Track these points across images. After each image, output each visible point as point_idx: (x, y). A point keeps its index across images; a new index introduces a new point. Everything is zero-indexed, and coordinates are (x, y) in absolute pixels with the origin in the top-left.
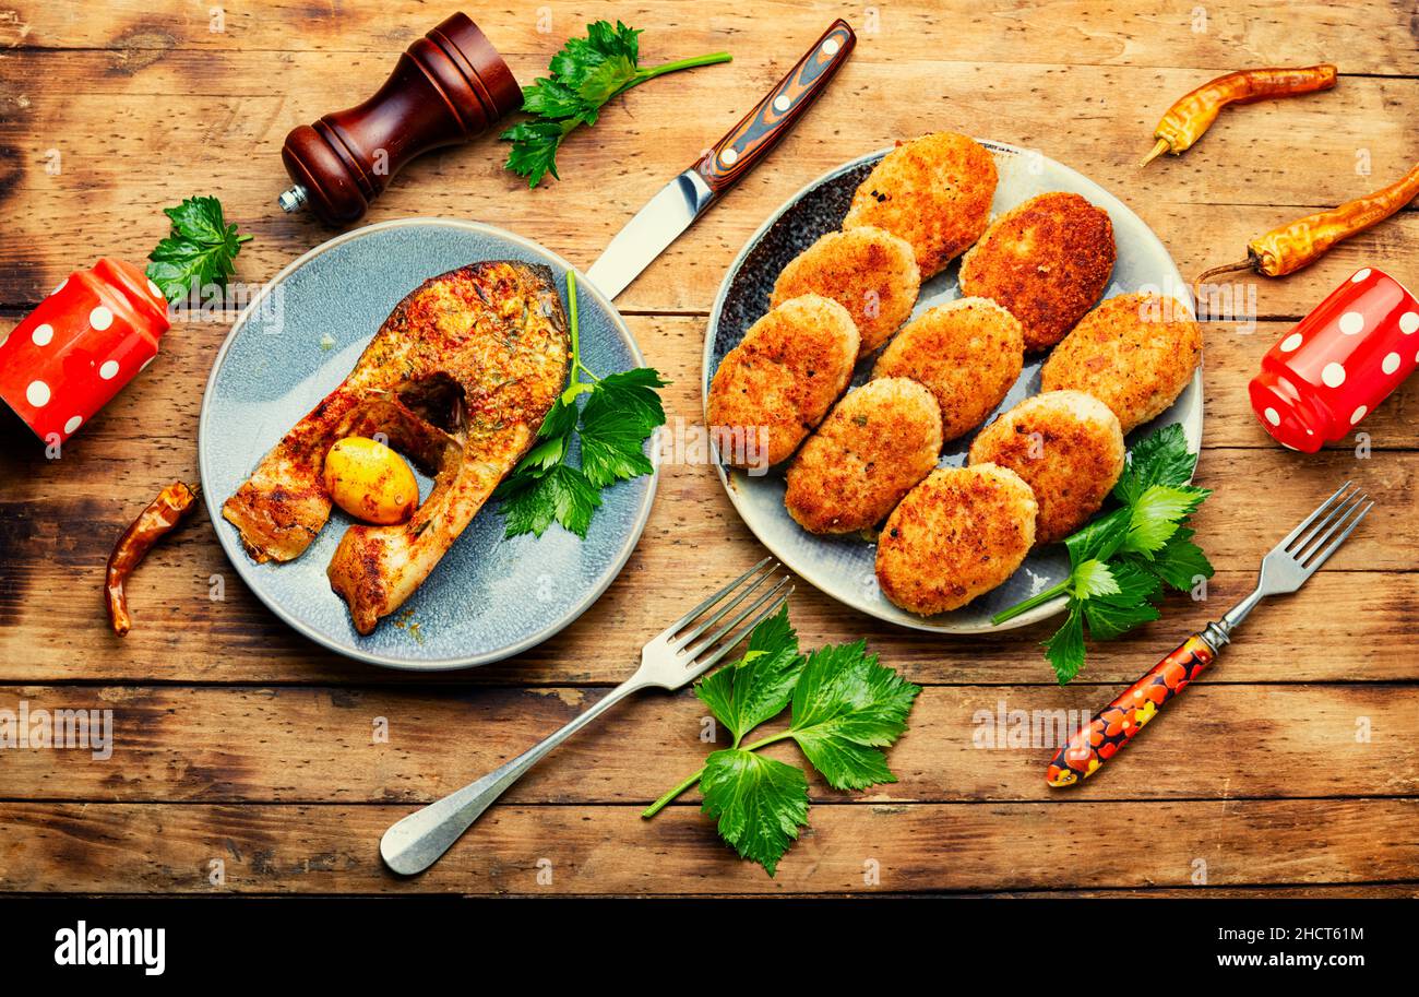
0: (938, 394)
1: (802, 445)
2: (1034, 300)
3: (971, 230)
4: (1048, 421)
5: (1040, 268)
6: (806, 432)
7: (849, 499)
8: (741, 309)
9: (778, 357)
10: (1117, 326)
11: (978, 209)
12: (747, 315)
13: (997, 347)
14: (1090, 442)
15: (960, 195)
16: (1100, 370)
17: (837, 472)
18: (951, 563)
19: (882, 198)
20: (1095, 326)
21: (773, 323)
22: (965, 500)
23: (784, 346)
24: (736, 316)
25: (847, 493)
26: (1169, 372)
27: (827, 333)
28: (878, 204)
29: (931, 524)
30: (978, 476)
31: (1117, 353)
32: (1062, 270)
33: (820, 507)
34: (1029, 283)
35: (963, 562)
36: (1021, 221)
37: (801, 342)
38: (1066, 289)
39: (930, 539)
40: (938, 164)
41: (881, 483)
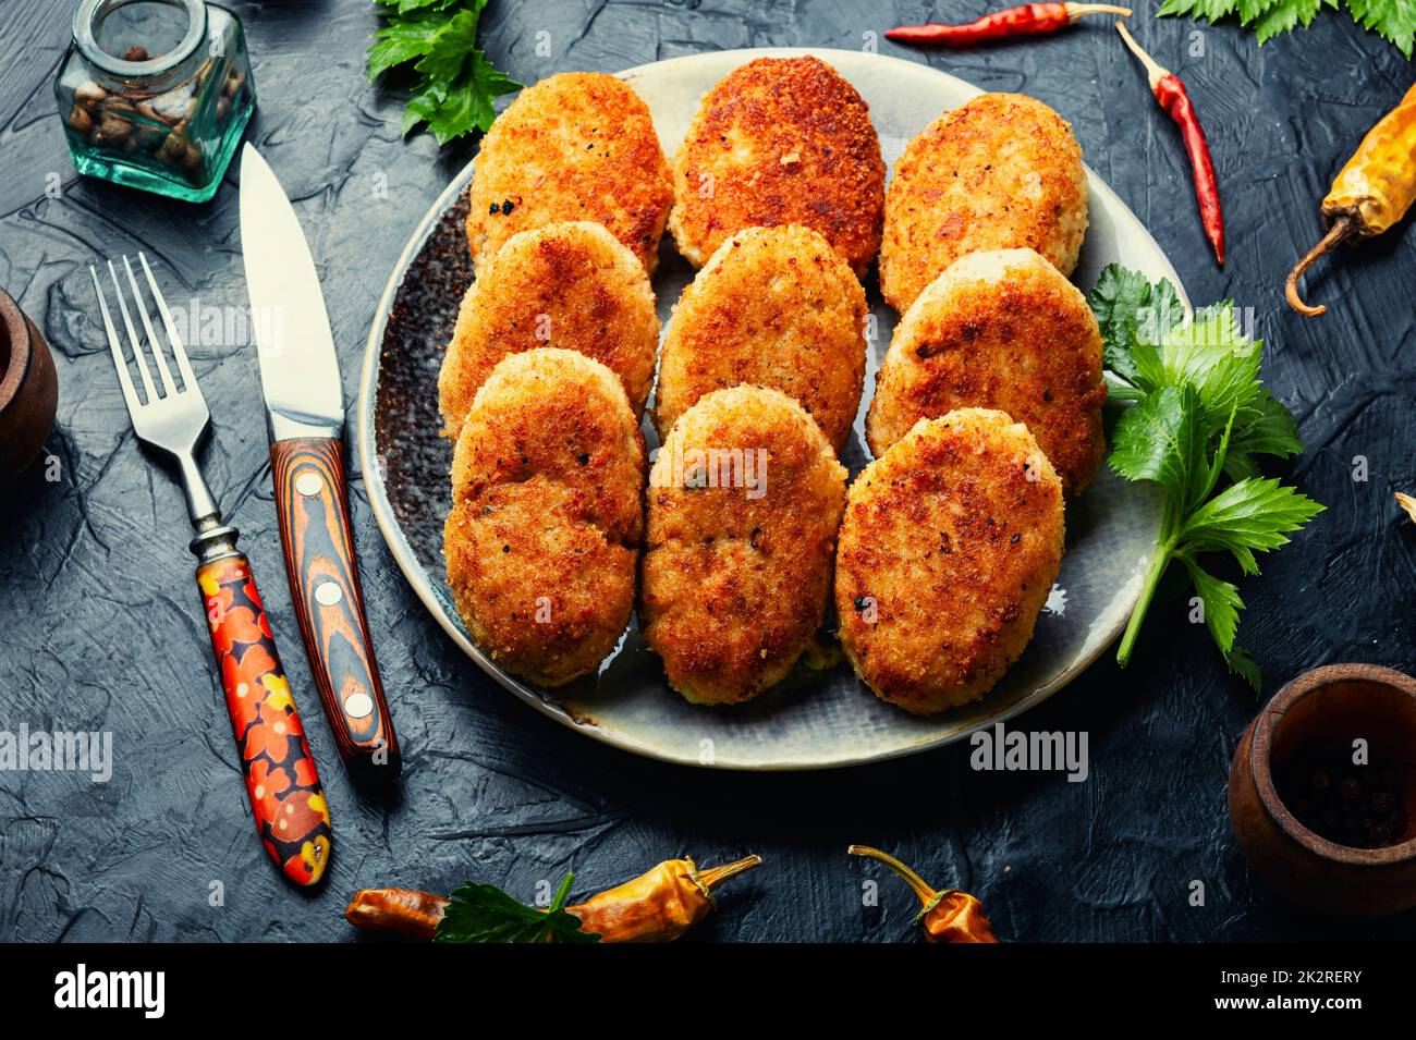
0: (778, 383)
1: (640, 577)
2: (808, 208)
3: (659, 185)
4: (956, 310)
5: (785, 160)
6: (634, 553)
7: (761, 606)
8: (416, 491)
9: (520, 470)
10: (940, 170)
11: (647, 154)
12: (431, 494)
13: (812, 269)
14: (1031, 298)
15: (612, 146)
16: (963, 230)
17: (715, 580)
18: (972, 583)
19: (508, 208)
20: (911, 191)
21: (482, 428)
22: (927, 484)
23: (520, 445)
24: (417, 504)
25: (752, 599)
26: (1057, 172)
27: (568, 386)
28: (508, 219)
29: (904, 553)
30: (921, 438)
31: (969, 197)
32: (815, 149)
33: (727, 648)
34: (784, 190)
35: (989, 566)
36: (712, 130)
37: (540, 421)
38: (837, 170)
39: (918, 573)
40: (554, 123)
41: (787, 551)
